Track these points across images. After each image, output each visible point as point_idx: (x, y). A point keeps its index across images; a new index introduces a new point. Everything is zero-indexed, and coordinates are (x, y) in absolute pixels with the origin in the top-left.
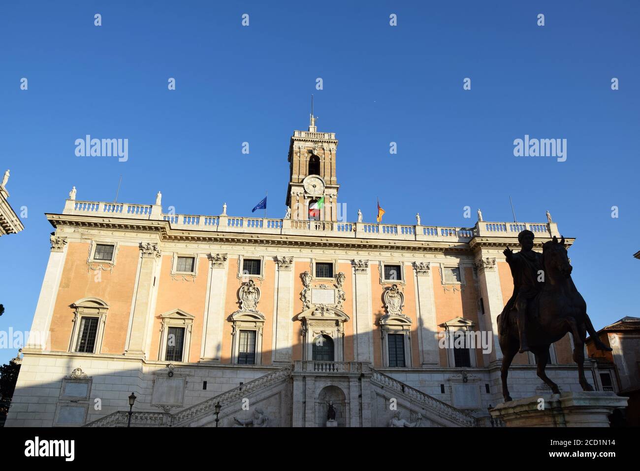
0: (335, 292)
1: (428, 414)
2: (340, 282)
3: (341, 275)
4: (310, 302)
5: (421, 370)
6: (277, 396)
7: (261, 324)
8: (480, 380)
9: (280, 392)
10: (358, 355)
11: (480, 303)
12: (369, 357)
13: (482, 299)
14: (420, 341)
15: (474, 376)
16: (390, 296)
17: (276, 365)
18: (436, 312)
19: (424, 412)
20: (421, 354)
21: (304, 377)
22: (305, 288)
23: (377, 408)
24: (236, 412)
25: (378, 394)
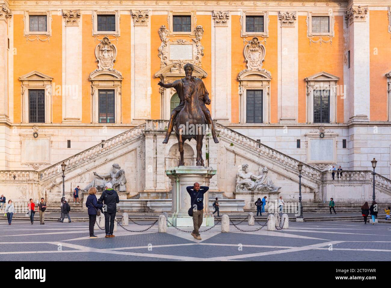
0: (193, 47)
1: (276, 168)
2: (199, 36)
3: (199, 29)
4: (168, 58)
5: (278, 125)
6: (133, 152)
7: (119, 83)
8: (338, 135)
9: (136, 149)
10: (215, 112)
11: (347, 56)
12: (227, 113)
13: (349, 52)
14: (279, 97)
15: (332, 131)
16: (250, 50)
17: (136, 123)
18: (299, 67)
19: (270, 166)
20: (279, 109)
21: (155, 135)
22: (163, 44)
23: (227, 162)
24: (96, 168)
25: (227, 149)
